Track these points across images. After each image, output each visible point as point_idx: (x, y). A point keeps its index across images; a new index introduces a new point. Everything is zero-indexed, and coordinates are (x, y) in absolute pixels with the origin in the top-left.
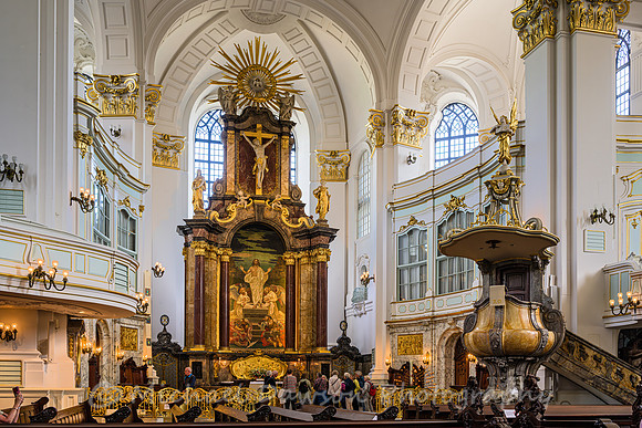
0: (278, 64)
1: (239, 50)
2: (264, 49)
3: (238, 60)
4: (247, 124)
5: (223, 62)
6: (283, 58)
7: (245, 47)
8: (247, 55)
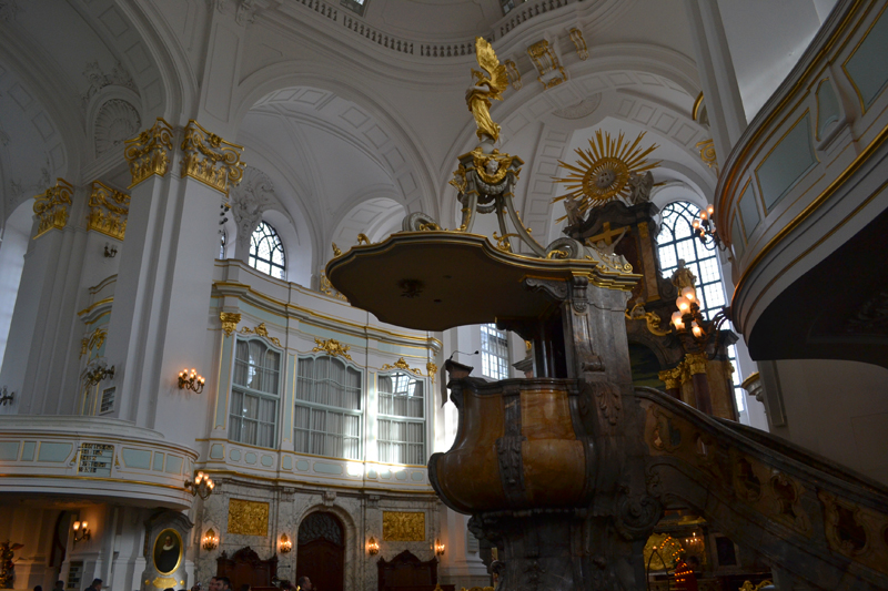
0: (626, 146)
1: (581, 154)
2: (608, 139)
3: (582, 164)
4: (594, 228)
5: (565, 173)
6: (630, 138)
7: (586, 147)
8: (590, 154)
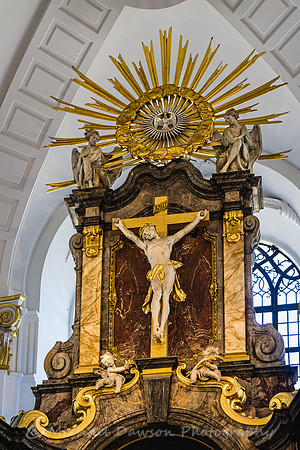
2: (183, 51)
8: (141, 73)
